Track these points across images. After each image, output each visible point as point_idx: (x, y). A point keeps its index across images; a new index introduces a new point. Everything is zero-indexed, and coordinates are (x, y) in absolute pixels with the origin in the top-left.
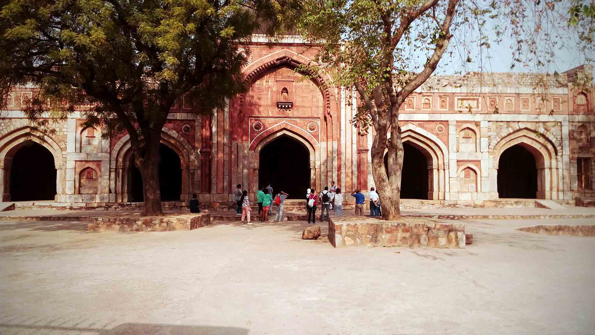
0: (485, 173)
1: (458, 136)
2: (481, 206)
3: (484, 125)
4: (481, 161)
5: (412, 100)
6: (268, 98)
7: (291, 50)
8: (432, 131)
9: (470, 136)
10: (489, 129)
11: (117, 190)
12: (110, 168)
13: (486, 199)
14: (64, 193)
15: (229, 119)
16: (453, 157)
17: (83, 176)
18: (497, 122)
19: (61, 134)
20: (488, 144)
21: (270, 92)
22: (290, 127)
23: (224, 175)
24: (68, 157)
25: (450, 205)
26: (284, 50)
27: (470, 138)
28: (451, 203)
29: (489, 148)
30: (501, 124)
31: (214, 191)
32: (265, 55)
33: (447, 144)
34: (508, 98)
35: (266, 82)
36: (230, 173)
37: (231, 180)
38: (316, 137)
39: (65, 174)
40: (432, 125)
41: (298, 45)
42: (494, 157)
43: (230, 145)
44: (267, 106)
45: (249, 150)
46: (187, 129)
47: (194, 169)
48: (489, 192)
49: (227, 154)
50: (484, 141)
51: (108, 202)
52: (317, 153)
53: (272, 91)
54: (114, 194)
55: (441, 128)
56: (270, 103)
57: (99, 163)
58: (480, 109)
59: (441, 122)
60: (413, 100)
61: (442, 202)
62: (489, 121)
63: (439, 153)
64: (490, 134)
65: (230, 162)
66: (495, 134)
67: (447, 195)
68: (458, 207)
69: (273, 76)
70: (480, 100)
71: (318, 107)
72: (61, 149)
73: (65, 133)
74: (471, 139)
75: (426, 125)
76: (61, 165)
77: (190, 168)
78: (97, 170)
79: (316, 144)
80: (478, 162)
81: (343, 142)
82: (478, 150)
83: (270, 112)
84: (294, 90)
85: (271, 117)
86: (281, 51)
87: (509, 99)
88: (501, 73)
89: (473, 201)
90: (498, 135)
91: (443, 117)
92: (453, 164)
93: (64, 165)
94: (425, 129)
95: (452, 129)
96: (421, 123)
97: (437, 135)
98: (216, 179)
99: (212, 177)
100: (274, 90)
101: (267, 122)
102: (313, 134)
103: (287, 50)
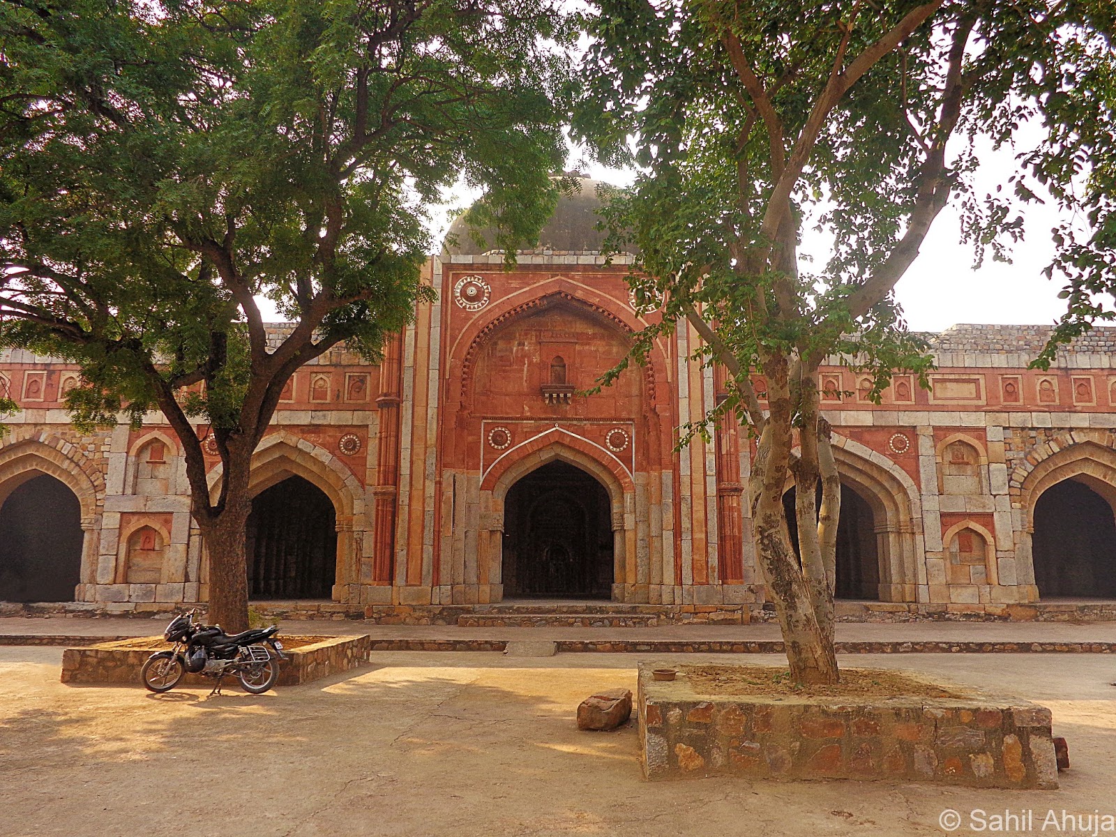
0: (1005, 544)
1: (939, 460)
2: (1000, 617)
3: (995, 434)
4: (996, 516)
5: (833, 381)
6: (522, 378)
7: (572, 278)
8: (881, 448)
9: (965, 460)
10: (1008, 446)
11: (202, 577)
12: (190, 528)
13: (1012, 602)
14: (93, 581)
15: (438, 423)
16: (932, 505)
17: (135, 543)
18: (1023, 429)
19: (98, 455)
20: (1007, 478)
21: (526, 366)
22: (568, 439)
23: (422, 544)
24: (107, 505)
25: (930, 615)
26: (556, 278)
27: (967, 464)
28: (932, 610)
29: (1010, 487)
30: (1033, 434)
31: (399, 580)
32: (517, 289)
33: (915, 476)
34: (1045, 378)
35: (519, 344)
36: (436, 539)
37: (439, 555)
38: (627, 460)
39: (99, 539)
40: (880, 437)
41: (586, 268)
42: (1023, 507)
43: (438, 479)
44: (520, 394)
45: (481, 489)
46: (351, 445)
47: (363, 531)
48: (1019, 585)
49: (431, 497)
50: (998, 473)
51: (180, 600)
52: (628, 497)
53: (530, 363)
54: (195, 584)
55: (902, 442)
56: (525, 390)
57: (168, 517)
58: (983, 402)
59: (901, 429)
60: (836, 382)
61: (913, 606)
62: (1005, 428)
63: (899, 498)
64: (1010, 455)
65: (437, 516)
66: (1022, 455)
67: (923, 590)
68: (949, 619)
69: (534, 333)
70: (982, 382)
71: (629, 396)
72: (95, 487)
73: (106, 455)
74: (969, 467)
75: (867, 436)
76: (93, 522)
77: (354, 529)
78: (164, 533)
79: (625, 477)
80: (987, 519)
81: (684, 470)
82: (986, 490)
83: (526, 408)
84: (578, 361)
85: (527, 419)
86: (550, 280)
87: (1045, 381)
88: (1022, 328)
89: (982, 606)
90: (1029, 457)
91: (905, 419)
92: (932, 522)
93: (97, 521)
94: (866, 444)
95: (925, 445)
96: (857, 433)
97: (893, 457)
98: (405, 552)
99: (398, 548)
100: (535, 360)
101: (519, 430)
102: (620, 454)
103: (563, 278)
